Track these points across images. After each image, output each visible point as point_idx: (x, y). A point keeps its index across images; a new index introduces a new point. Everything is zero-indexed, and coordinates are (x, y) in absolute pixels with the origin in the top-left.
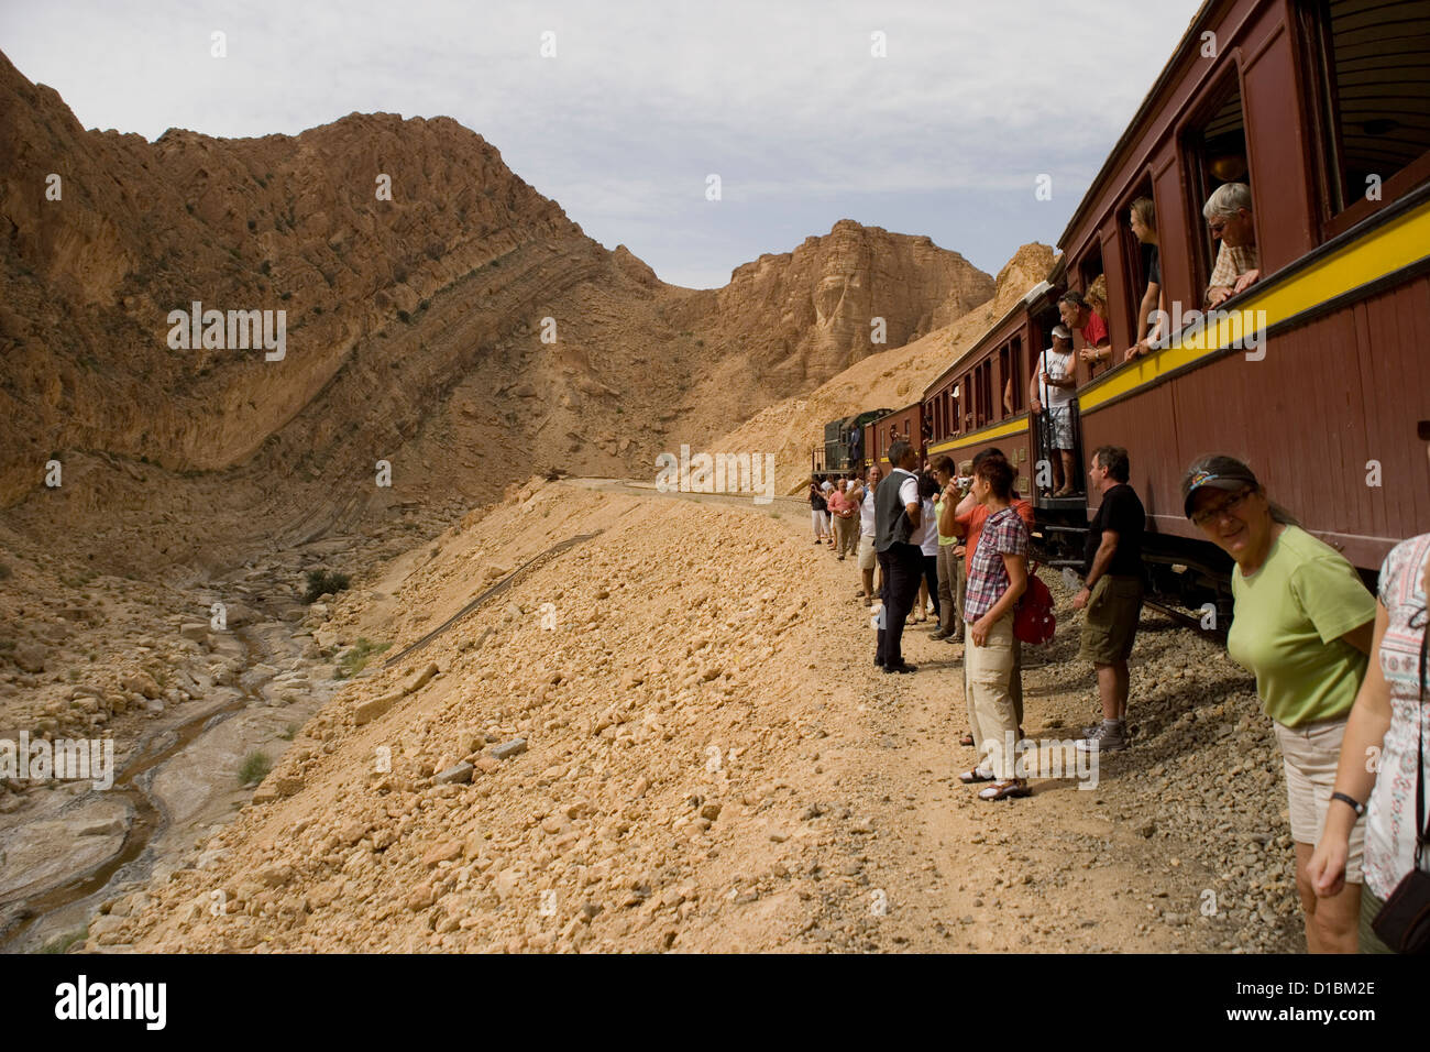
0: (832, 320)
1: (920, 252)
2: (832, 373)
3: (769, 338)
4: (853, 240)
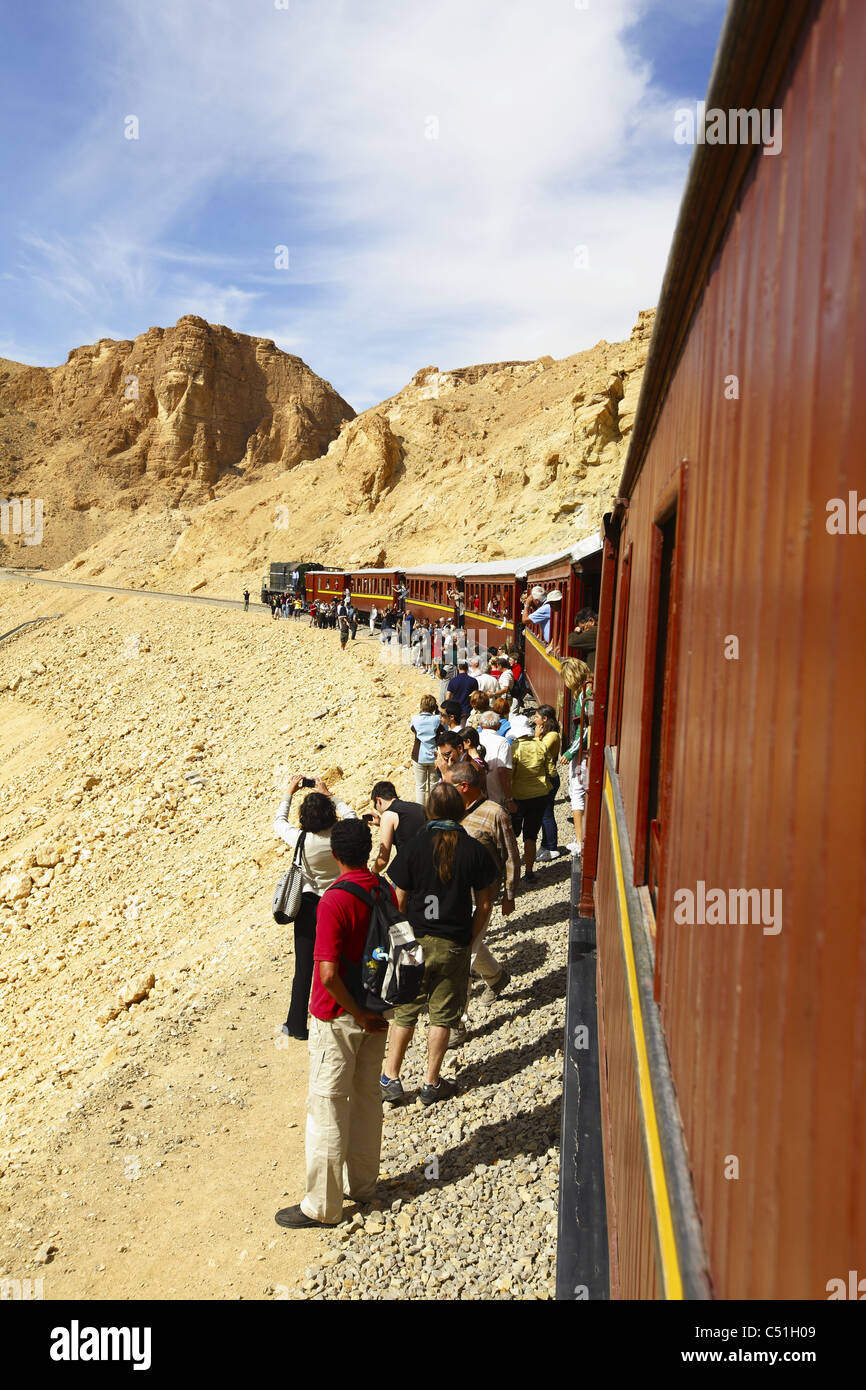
0: (174, 415)
1: (263, 355)
2: (172, 467)
3: (108, 426)
4: (198, 337)
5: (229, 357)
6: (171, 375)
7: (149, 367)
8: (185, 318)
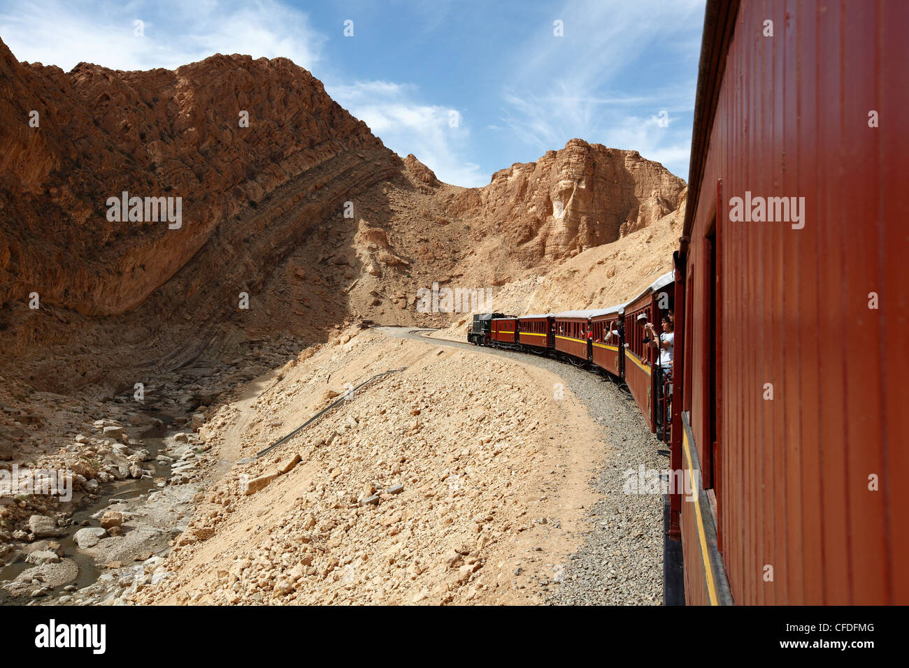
1: (631, 163)
2: (563, 250)
3: (518, 224)
4: (582, 154)
5: (604, 166)
6: (561, 183)
7: (547, 179)
8: (571, 141)
